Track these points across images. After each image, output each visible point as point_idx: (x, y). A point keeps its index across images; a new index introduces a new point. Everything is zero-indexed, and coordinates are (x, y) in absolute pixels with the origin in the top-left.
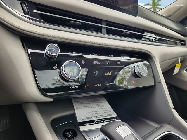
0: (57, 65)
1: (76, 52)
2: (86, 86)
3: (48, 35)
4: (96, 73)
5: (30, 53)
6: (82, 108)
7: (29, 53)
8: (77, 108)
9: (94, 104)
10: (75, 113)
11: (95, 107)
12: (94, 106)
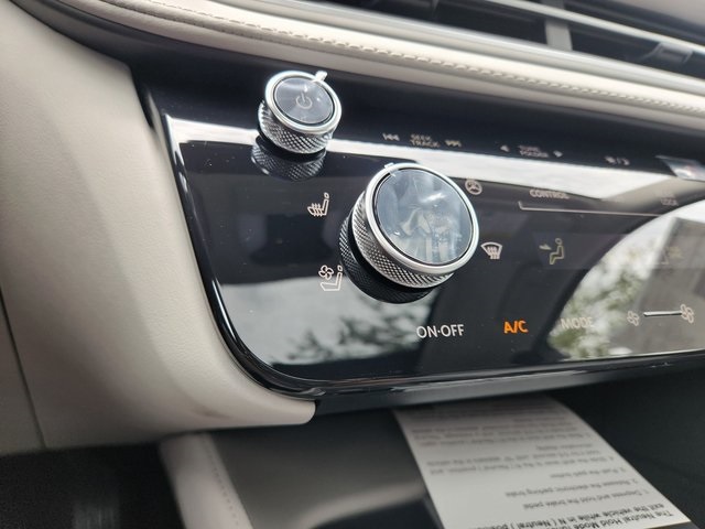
0: (326, 195)
1: (425, 135)
2: (507, 328)
3: (275, 33)
4: (554, 247)
5: (182, 145)
6: (459, 466)
7: (176, 148)
8: (437, 468)
9: (529, 448)
10: (427, 495)
11: (532, 461)
12: (525, 457)
